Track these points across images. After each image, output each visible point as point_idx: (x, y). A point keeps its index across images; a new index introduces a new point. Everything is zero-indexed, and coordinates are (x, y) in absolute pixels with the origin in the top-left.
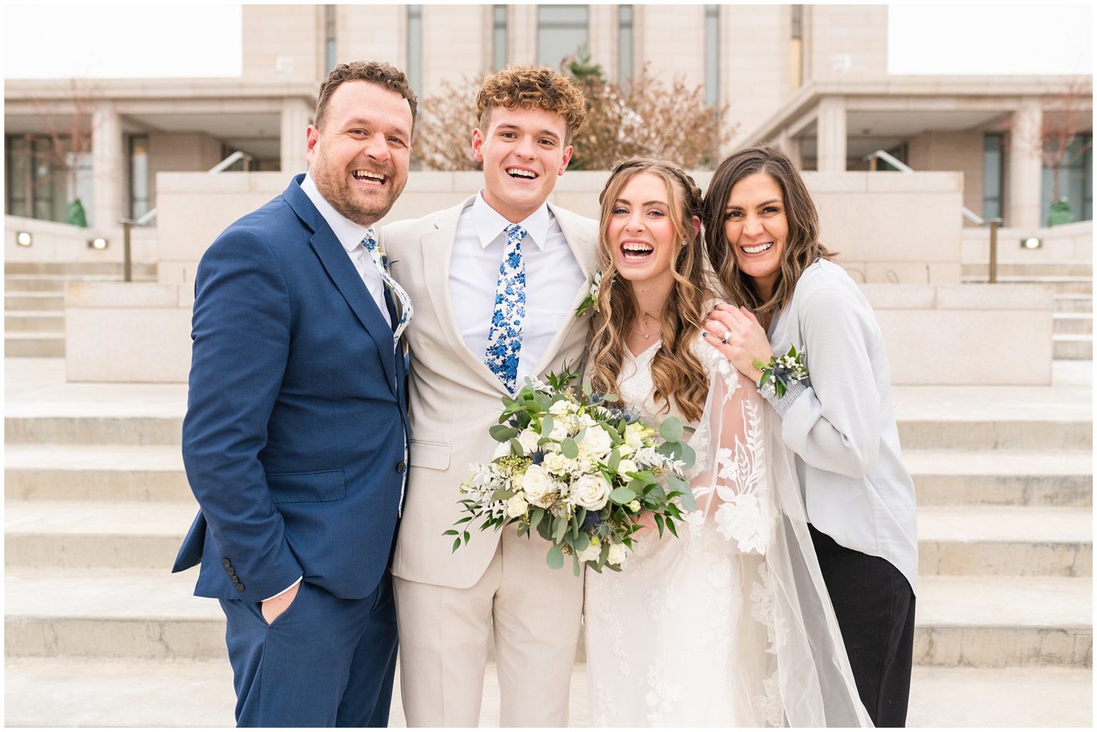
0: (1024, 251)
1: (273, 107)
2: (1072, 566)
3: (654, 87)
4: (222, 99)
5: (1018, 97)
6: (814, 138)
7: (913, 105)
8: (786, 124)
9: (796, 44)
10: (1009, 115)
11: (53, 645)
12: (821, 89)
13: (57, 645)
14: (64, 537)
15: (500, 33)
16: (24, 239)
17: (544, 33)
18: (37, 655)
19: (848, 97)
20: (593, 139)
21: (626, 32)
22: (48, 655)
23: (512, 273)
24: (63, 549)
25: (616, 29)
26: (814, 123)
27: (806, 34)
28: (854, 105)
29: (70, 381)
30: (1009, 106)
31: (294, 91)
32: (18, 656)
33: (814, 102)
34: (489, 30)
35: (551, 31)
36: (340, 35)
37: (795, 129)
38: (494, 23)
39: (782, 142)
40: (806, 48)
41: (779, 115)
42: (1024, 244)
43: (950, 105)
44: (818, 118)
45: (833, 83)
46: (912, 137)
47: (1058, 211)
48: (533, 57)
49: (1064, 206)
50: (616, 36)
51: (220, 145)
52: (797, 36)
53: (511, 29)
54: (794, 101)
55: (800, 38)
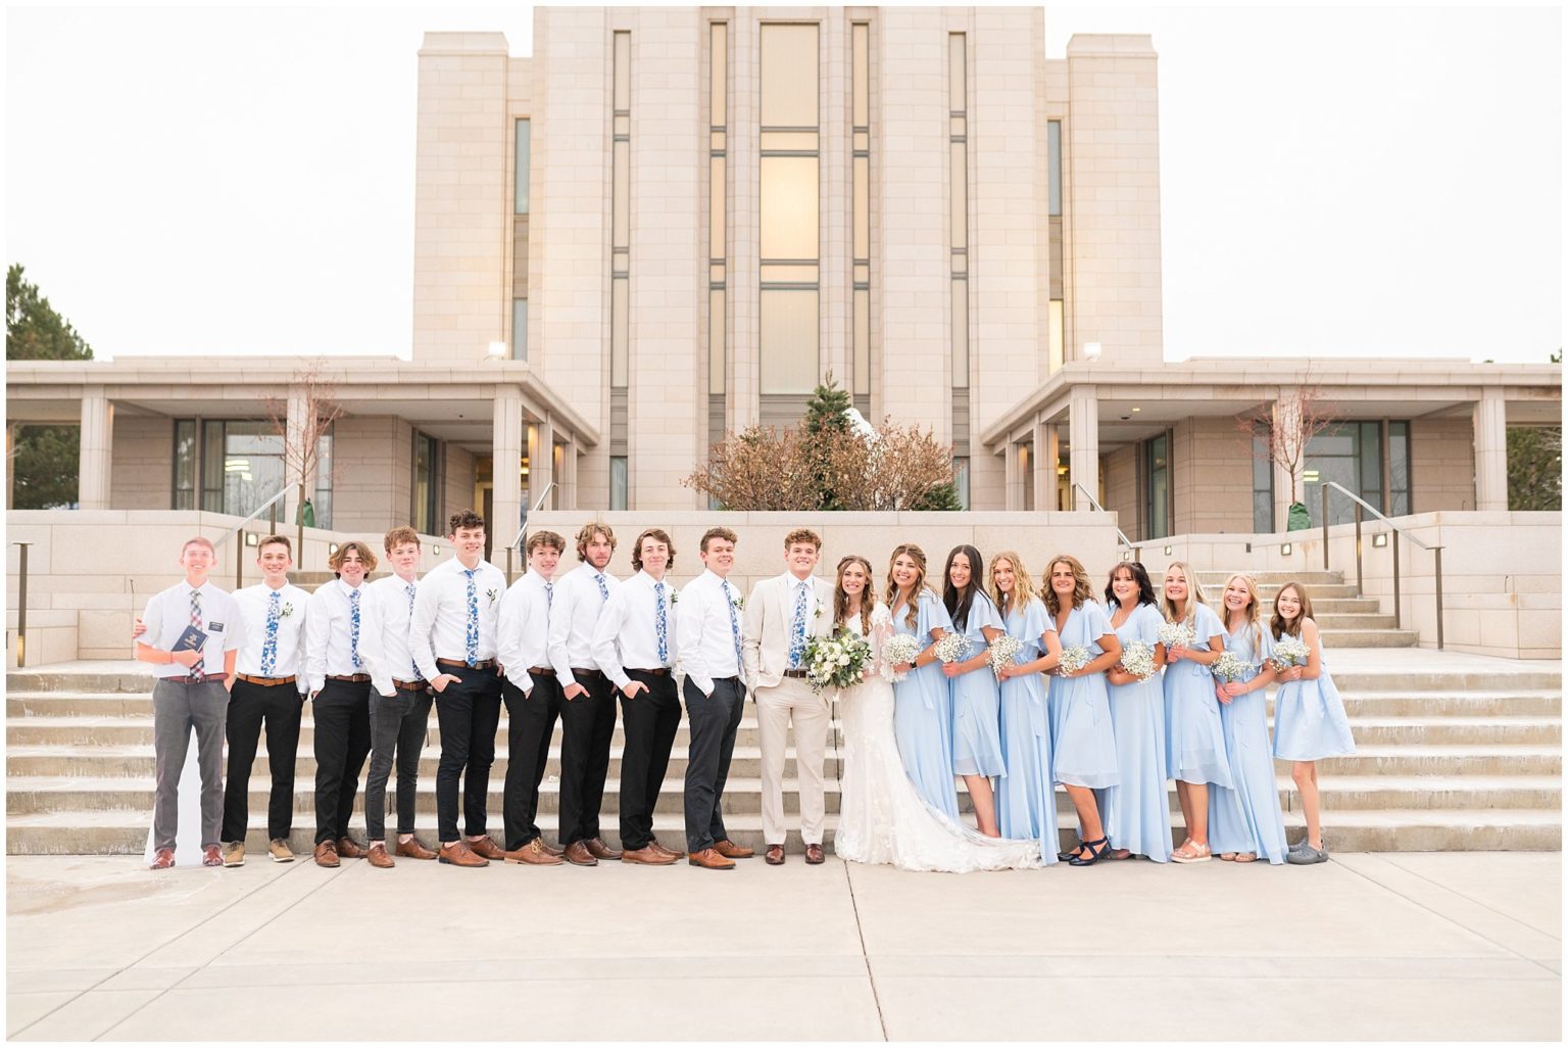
1: (486, 394)
5: (1278, 387)
6: (1068, 423)
7: (1168, 395)
8: (1040, 409)
9: (1057, 306)
10: (1270, 404)
12: (1071, 379)
15: (718, 295)
19: (1098, 386)
21: (861, 295)
23: (803, 598)
25: (850, 290)
26: (1066, 411)
27: (1068, 295)
28: (1106, 395)
30: (1269, 396)
31: (507, 379)
33: (1065, 391)
34: (706, 291)
35: (776, 292)
36: (532, 295)
37: (1048, 415)
38: (711, 283)
39: (1035, 426)
40: (1068, 312)
41: (1030, 399)
42: (1249, 548)
43: (1208, 395)
44: (1068, 406)
45: (1083, 373)
46: (1177, 423)
47: (1295, 513)
48: (755, 322)
49: (1301, 507)
50: (850, 300)
51: (410, 428)
52: (1058, 296)
53: (729, 290)
54: (1048, 384)
55: (1062, 300)
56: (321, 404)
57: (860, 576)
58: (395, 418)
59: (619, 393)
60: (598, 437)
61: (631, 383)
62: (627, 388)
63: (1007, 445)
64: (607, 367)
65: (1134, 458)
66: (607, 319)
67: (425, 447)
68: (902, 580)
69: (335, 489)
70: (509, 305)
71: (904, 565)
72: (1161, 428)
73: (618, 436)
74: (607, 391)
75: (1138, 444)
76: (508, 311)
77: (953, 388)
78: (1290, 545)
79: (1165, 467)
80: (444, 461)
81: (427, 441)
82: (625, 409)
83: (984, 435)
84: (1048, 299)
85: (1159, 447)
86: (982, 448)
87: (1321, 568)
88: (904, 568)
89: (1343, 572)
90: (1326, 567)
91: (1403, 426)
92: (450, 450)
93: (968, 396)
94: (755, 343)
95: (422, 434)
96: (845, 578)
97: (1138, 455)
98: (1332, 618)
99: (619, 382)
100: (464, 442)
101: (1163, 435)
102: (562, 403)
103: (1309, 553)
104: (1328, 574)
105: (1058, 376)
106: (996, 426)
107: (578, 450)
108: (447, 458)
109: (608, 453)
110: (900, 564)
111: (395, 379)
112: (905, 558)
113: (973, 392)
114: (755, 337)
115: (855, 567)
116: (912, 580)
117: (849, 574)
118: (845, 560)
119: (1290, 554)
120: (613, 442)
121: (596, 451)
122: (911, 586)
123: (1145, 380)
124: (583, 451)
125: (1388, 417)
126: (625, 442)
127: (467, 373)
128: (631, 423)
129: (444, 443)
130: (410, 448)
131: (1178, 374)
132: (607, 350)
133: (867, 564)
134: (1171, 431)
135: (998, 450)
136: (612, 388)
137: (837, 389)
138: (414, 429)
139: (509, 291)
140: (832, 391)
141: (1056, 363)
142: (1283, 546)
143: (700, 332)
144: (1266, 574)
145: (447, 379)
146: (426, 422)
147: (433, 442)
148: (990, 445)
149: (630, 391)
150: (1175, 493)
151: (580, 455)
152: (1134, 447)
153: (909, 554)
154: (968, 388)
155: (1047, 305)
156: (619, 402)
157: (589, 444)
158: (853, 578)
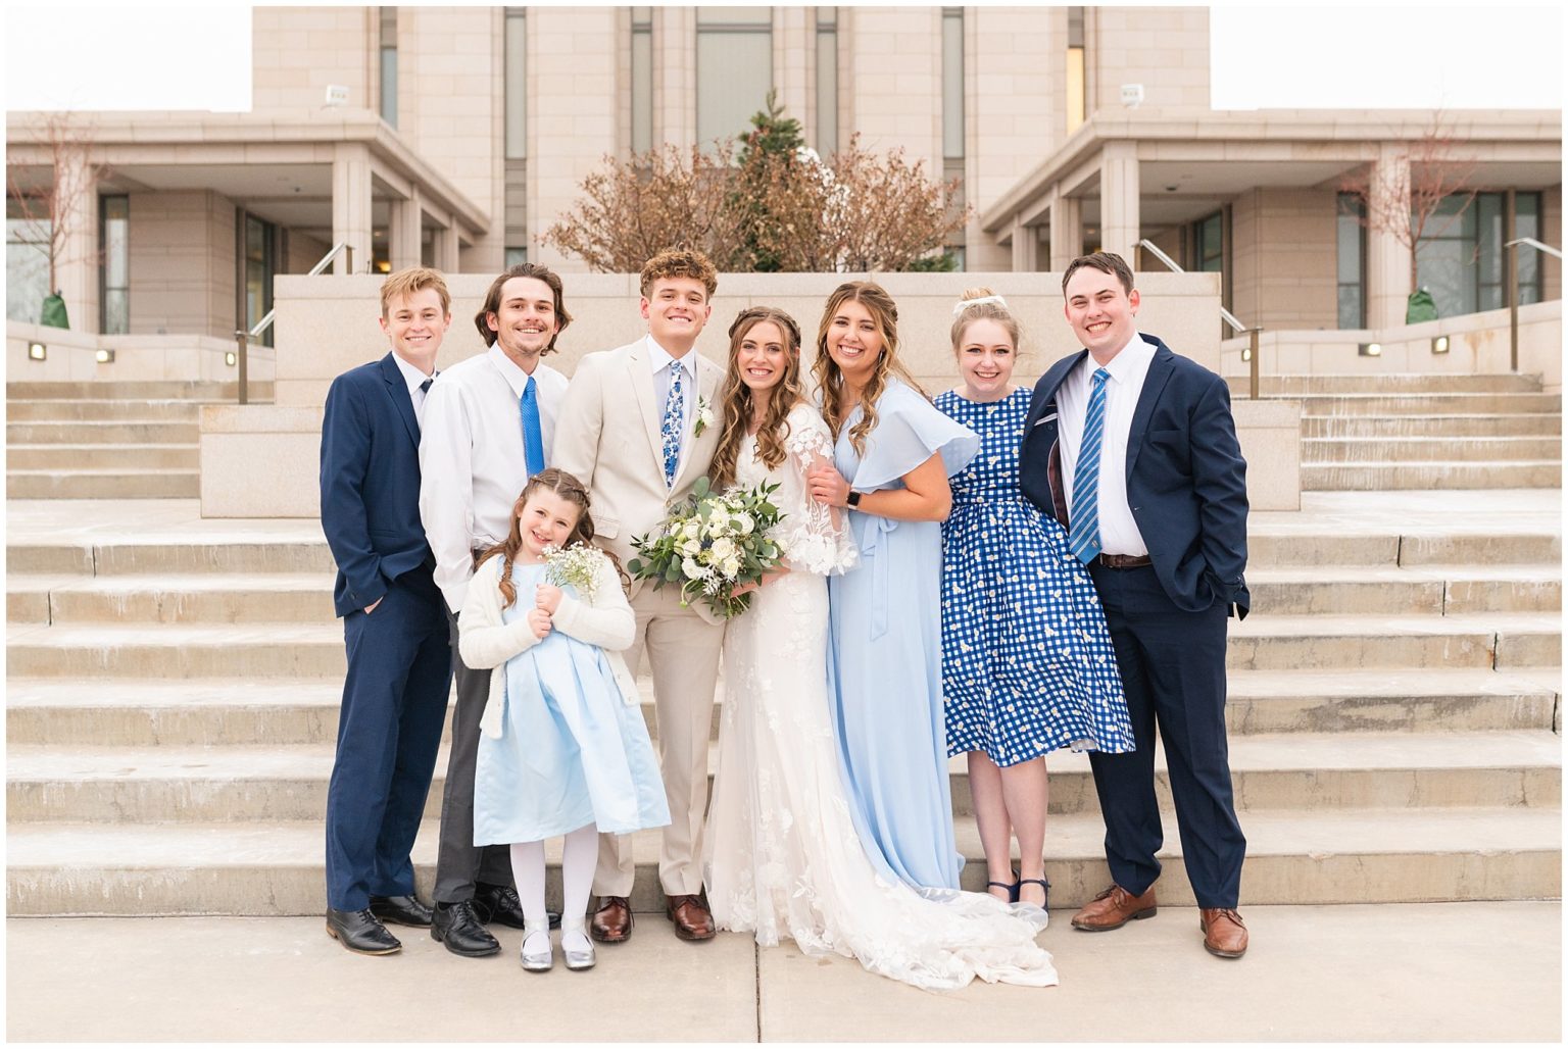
0: (1364, 359)
1: (322, 156)
2: (1253, 659)
3: (864, 164)
4: (245, 145)
5: (1378, 143)
6: (1098, 196)
7: (1232, 154)
8: (1058, 178)
9: (1077, 54)
10: (1368, 166)
11: (316, 732)
12: (1103, 133)
13: (320, 732)
14: (297, 647)
15: (642, 40)
16: (37, 351)
17: (704, 38)
18: (302, 742)
19: (1141, 142)
20: (791, 227)
21: (827, 40)
22: (311, 742)
24: (296, 659)
25: (812, 34)
26: (1096, 178)
27: (1090, 42)
28: (1150, 154)
29: (203, 518)
30: (1364, 155)
31: (350, 134)
32: (283, 743)
33: (1095, 149)
34: (626, 36)
35: (717, 36)
36: (403, 42)
37: (1070, 185)
38: (633, 25)
39: (1053, 202)
40: (1091, 63)
41: (1047, 164)
42: (1363, 350)
43: (1284, 154)
44: (1099, 172)
45: (1119, 124)
46: (1237, 196)
47: (1417, 304)
48: (690, 75)
49: (1424, 297)
50: (812, 45)
51: (234, 208)
52: (1078, 45)
53: (657, 34)
54: (1067, 147)
55: (1082, 47)
56: (100, 171)
57: (776, 350)
58: (210, 193)
59: (515, 167)
60: (489, 223)
61: (531, 153)
62: (525, 160)
63: (1015, 231)
64: (499, 132)
65: (1178, 246)
66: (499, 70)
67: (257, 237)
68: (849, 356)
69: (133, 286)
70: (375, 56)
71: (853, 326)
72: (1216, 204)
73: (515, 220)
74: (500, 164)
75: (1183, 228)
76: (375, 63)
77: (945, 159)
78: (1447, 338)
79: (1221, 255)
80: (285, 252)
81: (260, 226)
82: (523, 186)
83: (986, 217)
84: (1066, 45)
85: (1212, 233)
86: (982, 234)
87: (1506, 369)
88: (851, 332)
89: (1542, 375)
90: (1514, 366)
91: (1532, 200)
92: (292, 238)
93: (964, 169)
94: (690, 102)
95: (250, 215)
96: (745, 355)
97: (1184, 241)
98: (1542, 443)
99: (515, 153)
100: (311, 228)
101: (1218, 213)
102: (433, 173)
103: (1479, 350)
104: (1519, 378)
105: (1080, 135)
106: (1000, 204)
107: (461, 240)
108: (290, 249)
109: (502, 244)
110: (844, 322)
111: (197, 136)
112: (854, 310)
113: (970, 164)
114: (691, 94)
115: (764, 332)
116: (869, 357)
117: (751, 346)
118: (745, 316)
119: (1447, 351)
120: (508, 230)
121: (487, 241)
122: (867, 369)
123: (1203, 133)
124: (468, 239)
125: (1514, 187)
126: (523, 230)
127: (295, 126)
128: (531, 205)
129: (284, 230)
130: (233, 232)
131: (1247, 125)
132: (499, 111)
133: (791, 325)
134: (1230, 208)
135: (1002, 236)
136: (506, 159)
137: (782, 117)
138: (238, 211)
139: (375, 37)
140: (776, 120)
141: (1075, 122)
142: (1434, 341)
143: (619, 87)
144: (1426, 378)
145: (269, 135)
146: (254, 199)
147: (270, 229)
148: (992, 231)
149: (529, 165)
150: (1235, 288)
151: (463, 246)
152: (1176, 233)
153: (861, 301)
154: (963, 158)
155: (1065, 53)
156: (515, 177)
157: (477, 232)
158: (760, 355)
